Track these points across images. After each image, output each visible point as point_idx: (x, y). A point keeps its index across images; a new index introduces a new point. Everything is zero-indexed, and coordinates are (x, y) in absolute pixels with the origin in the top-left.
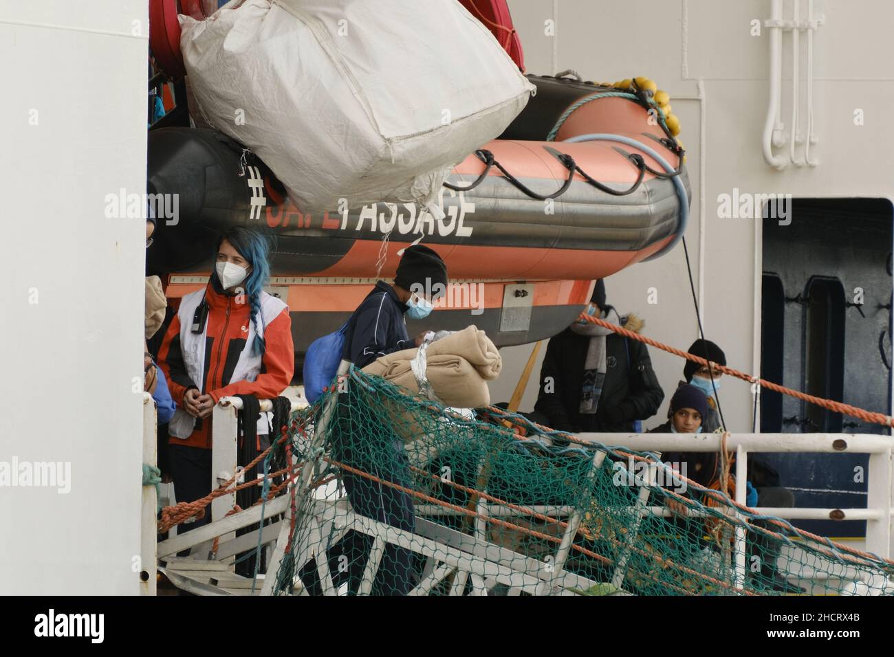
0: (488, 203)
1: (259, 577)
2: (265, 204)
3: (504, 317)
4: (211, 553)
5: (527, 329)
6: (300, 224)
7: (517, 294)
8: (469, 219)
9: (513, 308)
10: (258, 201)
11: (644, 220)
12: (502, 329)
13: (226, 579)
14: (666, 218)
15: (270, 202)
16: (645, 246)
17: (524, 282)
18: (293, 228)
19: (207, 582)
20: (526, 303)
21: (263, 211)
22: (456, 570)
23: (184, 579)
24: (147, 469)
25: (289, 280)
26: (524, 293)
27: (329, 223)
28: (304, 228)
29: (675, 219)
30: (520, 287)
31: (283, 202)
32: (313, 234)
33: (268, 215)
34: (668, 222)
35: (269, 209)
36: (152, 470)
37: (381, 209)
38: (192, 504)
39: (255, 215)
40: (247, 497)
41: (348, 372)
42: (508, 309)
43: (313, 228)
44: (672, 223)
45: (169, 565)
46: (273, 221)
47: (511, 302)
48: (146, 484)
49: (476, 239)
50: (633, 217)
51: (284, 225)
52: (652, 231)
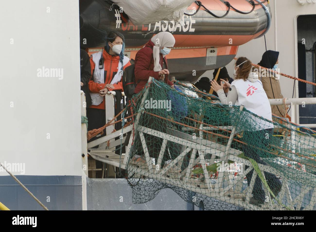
0: (200, 20)
1: (123, 154)
2: (121, 23)
3: (207, 60)
4: (106, 147)
5: (215, 64)
6: (134, 29)
7: (211, 51)
8: (193, 26)
9: (210, 57)
10: (119, 22)
11: (255, 24)
12: (206, 64)
13: (111, 156)
14: (263, 23)
15: (123, 22)
16: (256, 33)
17: (214, 47)
18: (132, 31)
19: (105, 157)
20: (215, 55)
21: (121, 25)
22: (192, 149)
23: (97, 156)
24: (83, 118)
25: (131, 49)
26: (214, 51)
27: (144, 29)
28: (135, 31)
29: (266, 23)
30: (212, 49)
31: (128, 22)
32: (138, 33)
33: (123, 26)
34: (264, 24)
35: (123, 24)
36: (84, 118)
37: (162, 23)
38: (98, 129)
39: (118, 27)
40: (118, 127)
41: (152, 81)
42: (208, 57)
43: (138, 30)
44: (265, 24)
45: (91, 151)
46: (124, 28)
47: (209, 54)
48: (82, 123)
49: (196, 33)
50: (251, 23)
51: (128, 30)
52: (258, 27)
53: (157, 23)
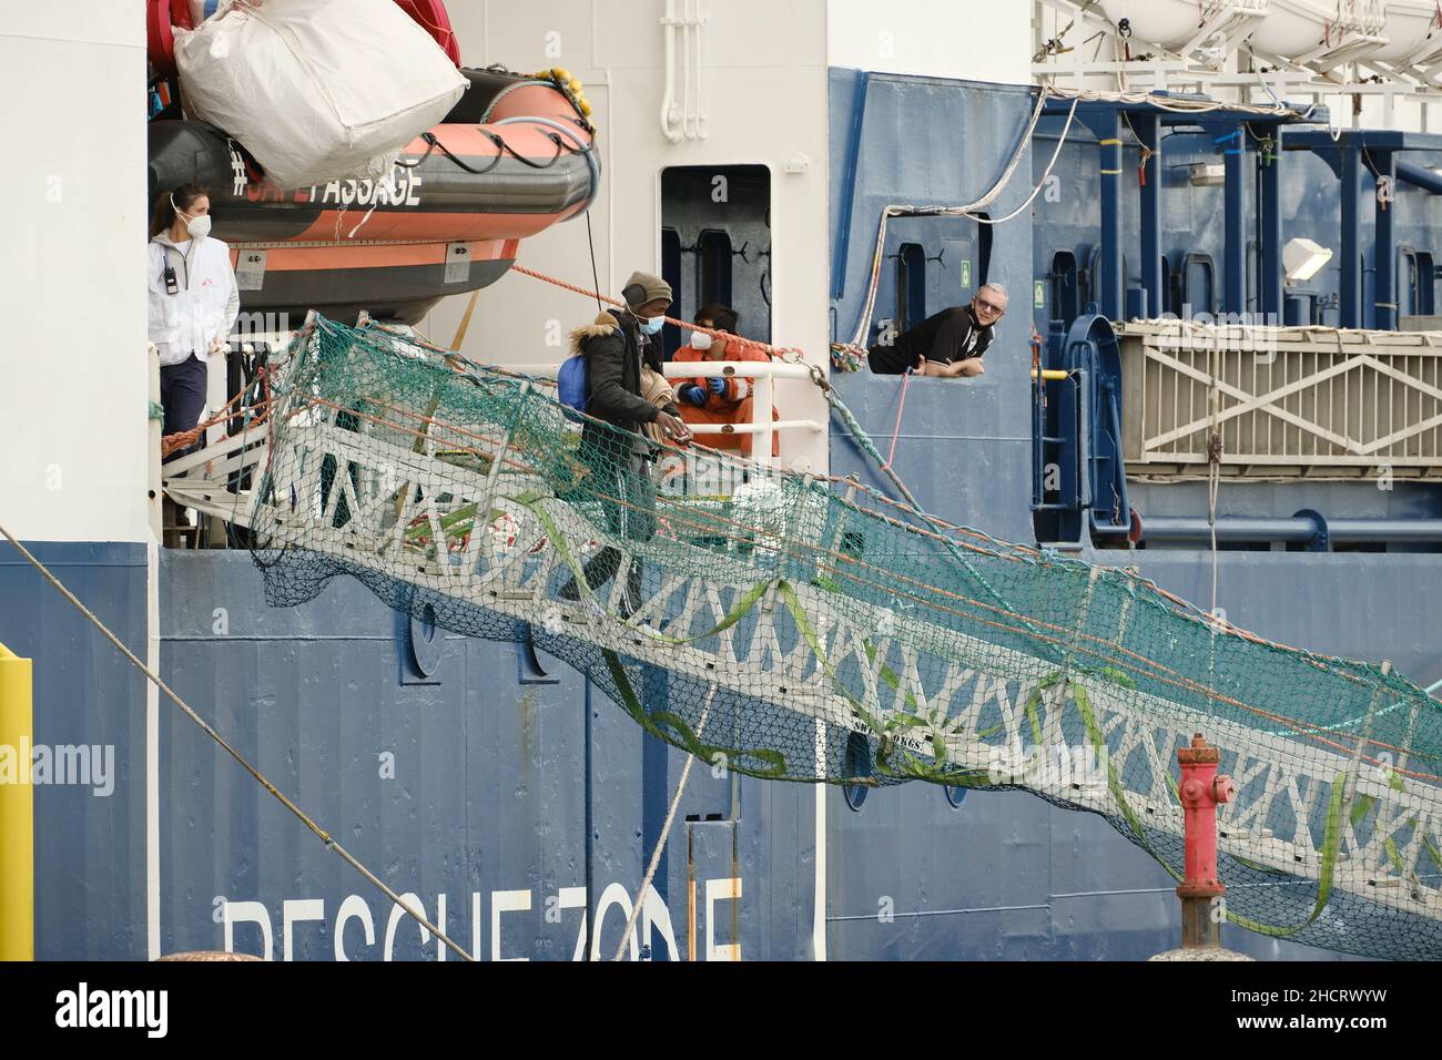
0: (432, 178)
1: (244, 492)
2: (246, 182)
3: (447, 270)
4: (206, 475)
5: (467, 280)
6: (276, 198)
7: (458, 251)
8: (416, 191)
9: (455, 264)
10: (240, 181)
11: (562, 188)
12: (446, 282)
13: (217, 496)
15: (250, 181)
16: (562, 209)
17: (463, 242)
18: (270, 202)
19: (201, 498)
20: (466, 258)
21: (245, 188)
22: (408, 482)
23: (183, 496)
24: (152, 406)
25: (268, 245)
26: (464, 251)
27: (299, 198)
28: (278, 202)
30: (459, 246)
31: (261, 180)
32: (287, 207)
33: (249, 191)
35: (249, 186)
36: (156, 407)
37: (344, 184)
38: (187, 434)
39: (238, 191)
40: (235, 428)
41: (315, 320)
42: (451, 264)
43: (285, 201)
45: (171, 486)
46: (253, 197)
47: (452, 258)
48: (151, 418)
49: (424, 207)
50: (553, 186)
51: (263, 199)
53: (329, 184)
